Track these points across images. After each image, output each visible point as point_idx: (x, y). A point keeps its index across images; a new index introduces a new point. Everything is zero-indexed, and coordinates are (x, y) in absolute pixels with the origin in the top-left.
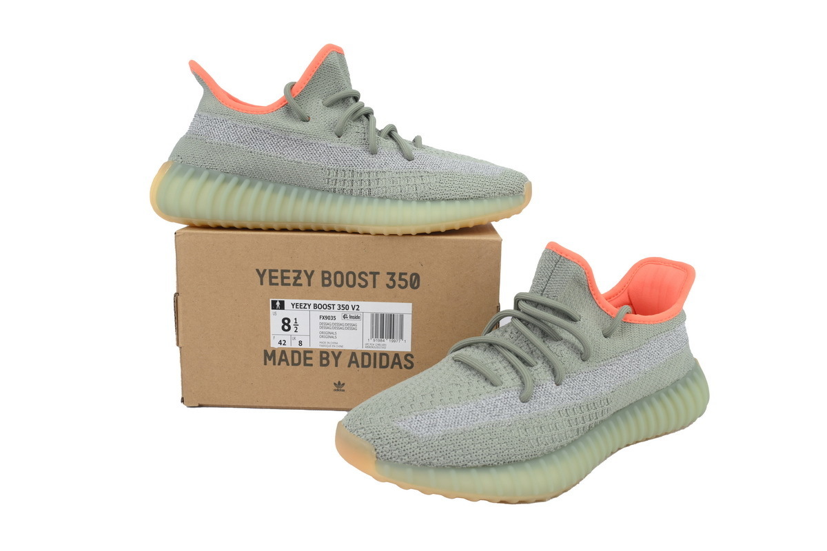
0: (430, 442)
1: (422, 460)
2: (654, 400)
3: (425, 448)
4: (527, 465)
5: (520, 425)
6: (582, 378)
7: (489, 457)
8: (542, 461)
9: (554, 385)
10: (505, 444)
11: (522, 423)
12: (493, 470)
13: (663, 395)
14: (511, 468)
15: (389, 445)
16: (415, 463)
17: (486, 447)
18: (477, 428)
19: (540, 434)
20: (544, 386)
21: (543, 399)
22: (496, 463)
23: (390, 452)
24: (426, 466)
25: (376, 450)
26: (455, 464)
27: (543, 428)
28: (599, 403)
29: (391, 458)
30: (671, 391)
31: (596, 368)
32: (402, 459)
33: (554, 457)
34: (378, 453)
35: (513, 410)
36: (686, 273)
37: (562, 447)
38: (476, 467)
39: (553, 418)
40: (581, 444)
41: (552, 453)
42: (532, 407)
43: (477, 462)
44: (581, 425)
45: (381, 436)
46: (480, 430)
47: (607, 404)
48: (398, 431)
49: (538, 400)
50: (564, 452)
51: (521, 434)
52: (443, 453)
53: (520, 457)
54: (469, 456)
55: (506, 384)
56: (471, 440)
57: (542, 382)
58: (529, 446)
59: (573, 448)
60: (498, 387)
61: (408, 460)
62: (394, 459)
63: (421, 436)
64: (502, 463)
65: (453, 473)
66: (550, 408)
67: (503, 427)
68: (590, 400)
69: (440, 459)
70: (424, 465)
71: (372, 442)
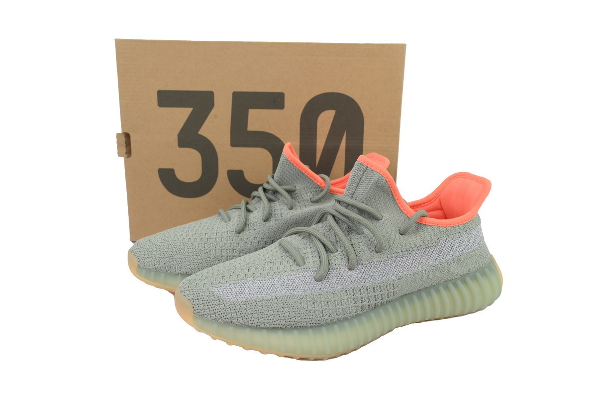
0: (234, 306)
1: (225, 319)
2: (442, 289)
3: (229, 310)
4: (310, 331)
5: (310, 299)
6: (373, 266)
7: (279, 321)
8: (324, 329)
9: (347, 269)
10: (294, 313)
11: (312, 297)
12: (280, 333)
13: (451, 286)
14: (296, 332)
15: (203, 305)
16: (220, 320)
17: (277, 313)
18: (274, 298)
19: (325, 307)
20: (338, 270)
21: (334, 280)
22: (284, 327)
23: (203, 310)
24: (229, 323)
25: (193, 307)
26: (250, 324)
27: (329, 303)
28: (384, 287)
29: (203, 315)
30: (459, 283)
31: (387, 259)
32: (211, 317)
33: (336, 327)
34: (195, 310)
35: (307, 287)
36: (483, 186)
37: (346, 319)
38: (267, 328)
39: (339, 295)
40: (363, 318)
41: (335, 323)
42: (323, 285)
43: (268, 325)
44: (366, 303)
45: (199, 298)
46: (276, 300)
47: (392, 288)
48: (213, 294)
49: (330, 280)
50: (346, 324)
51: (309, 305)
52: (242, 315)
53: (305, 324)
54: (262, 319)
55: (307, 266)
56: (266, 307)
57: (337, 266)
58: (314, 316)
59: (356, 321)
60: (301, 267)
61: (215, 317)
62: (205, 316)
63: (228, 300)
64: (289, 327)
65: (248, 331)
66: (339, 287)
67: (295, 300)
68: (377, 284)
69: (239, 319)
70: (227, 322)
71: (192, 301)
